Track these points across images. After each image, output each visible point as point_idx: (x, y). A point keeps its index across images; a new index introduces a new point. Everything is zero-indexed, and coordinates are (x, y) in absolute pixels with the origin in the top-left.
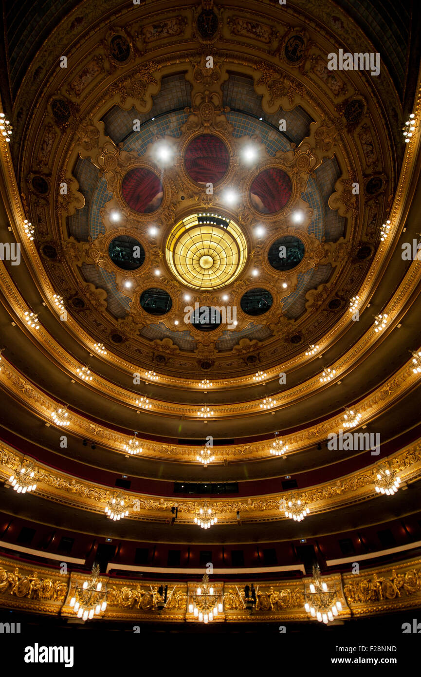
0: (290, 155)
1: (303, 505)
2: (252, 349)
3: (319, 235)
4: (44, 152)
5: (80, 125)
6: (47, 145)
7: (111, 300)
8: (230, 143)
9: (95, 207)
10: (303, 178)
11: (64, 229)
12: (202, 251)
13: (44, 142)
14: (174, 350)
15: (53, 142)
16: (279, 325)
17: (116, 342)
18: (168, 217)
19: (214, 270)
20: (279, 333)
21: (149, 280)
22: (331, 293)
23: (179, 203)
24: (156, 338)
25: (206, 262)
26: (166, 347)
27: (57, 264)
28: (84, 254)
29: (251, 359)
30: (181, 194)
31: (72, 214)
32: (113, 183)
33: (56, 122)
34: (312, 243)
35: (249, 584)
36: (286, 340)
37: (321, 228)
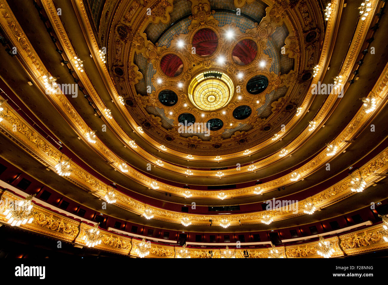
0: (255, 30)
1: (270, 218)
2: (242, 136)
3: (277, 72)
4: (118, 55)
5: (134, 38)
6: (119, 51)
7: (163, 121)
8: (217, 31)
9: (148, 78)
10: (264, 42)
11: (134, 91)
12: (208, 94)
13: (117, 49)
14: (199, 141)
15: (122, 49)
16: (256, 122)
17: (168, 140)
18: (188, 77)
19: (216, 102)
20: (257, 127)
21: (182, 110)
22: (286, 101)
23: (192, 68)
24: (189, 137)
25: (211, 99)
26: (195, 140)
27: (134, 108)
28: (146, 101)
29: (242, 141)
30: (193, 64)
31: (137, 83)
32: (155, 64)
33: (121, 38)
34: (273, 77)
35: (245, 250)
36: (261, 130)
37: (277, 68)
